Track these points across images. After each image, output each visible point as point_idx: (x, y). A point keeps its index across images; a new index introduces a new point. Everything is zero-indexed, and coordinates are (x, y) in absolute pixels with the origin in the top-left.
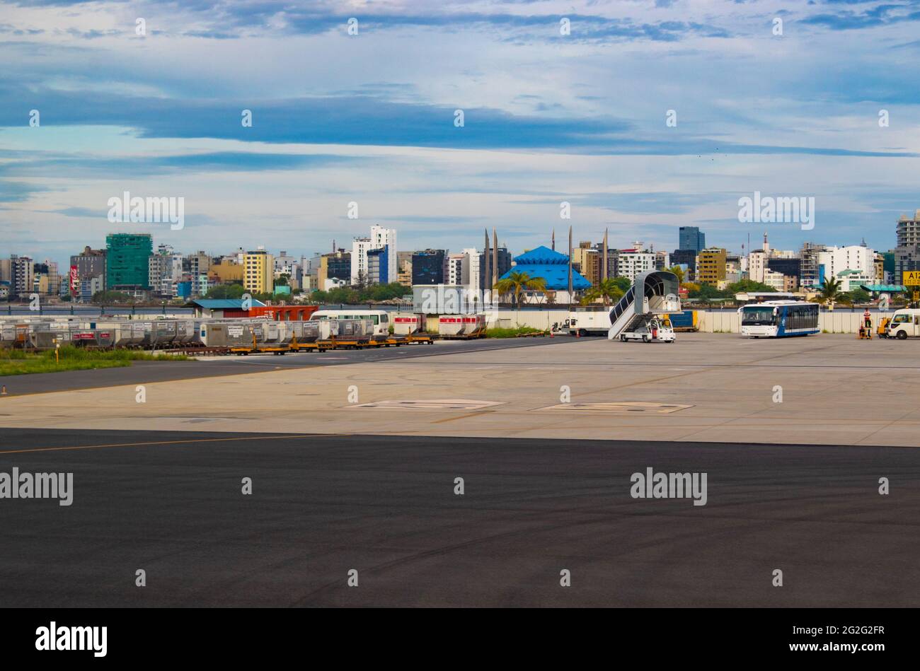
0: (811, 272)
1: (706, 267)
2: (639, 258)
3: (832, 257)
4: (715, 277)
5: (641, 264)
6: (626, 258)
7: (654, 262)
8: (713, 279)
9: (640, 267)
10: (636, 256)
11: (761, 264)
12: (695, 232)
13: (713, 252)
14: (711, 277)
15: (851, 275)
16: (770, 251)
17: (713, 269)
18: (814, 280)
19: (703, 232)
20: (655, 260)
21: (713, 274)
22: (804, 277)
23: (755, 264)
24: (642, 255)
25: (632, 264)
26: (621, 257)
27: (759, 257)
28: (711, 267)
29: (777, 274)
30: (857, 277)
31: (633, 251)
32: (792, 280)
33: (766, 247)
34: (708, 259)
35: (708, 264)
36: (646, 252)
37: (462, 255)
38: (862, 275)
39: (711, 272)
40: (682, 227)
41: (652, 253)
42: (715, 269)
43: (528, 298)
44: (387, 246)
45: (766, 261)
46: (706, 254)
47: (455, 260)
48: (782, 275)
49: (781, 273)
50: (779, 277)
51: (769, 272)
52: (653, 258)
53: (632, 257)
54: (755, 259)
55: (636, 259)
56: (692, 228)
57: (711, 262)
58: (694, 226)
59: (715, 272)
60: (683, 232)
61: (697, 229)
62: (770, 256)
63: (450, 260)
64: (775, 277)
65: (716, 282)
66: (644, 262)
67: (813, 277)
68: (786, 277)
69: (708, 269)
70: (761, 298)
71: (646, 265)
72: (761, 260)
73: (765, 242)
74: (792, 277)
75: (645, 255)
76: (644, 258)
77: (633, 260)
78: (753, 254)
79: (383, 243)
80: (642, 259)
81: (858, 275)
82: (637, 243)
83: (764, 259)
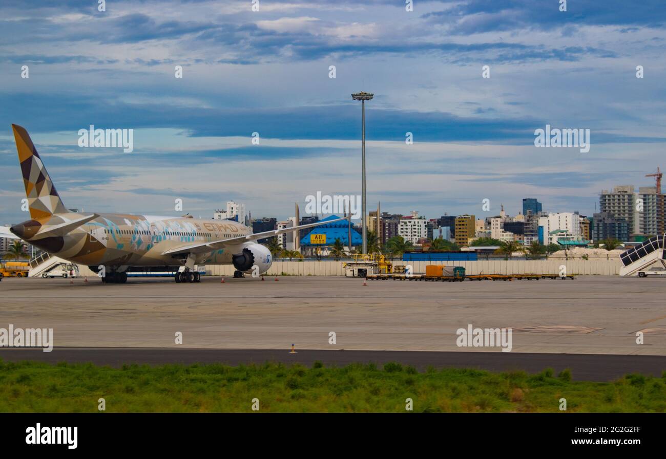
0: (532, 232)
1: (460, 229)
2: (415, 222)
3: (549, 221)
4: (466, 235)
5: (416, 227)
6: (405, 223)
7: (426, 226)
8: (465, 237)
9: (415, 229)
10: (413, 221)
11: (499, 226)
12: (534, 202)
13: (465, 218)
14: (463, 236)
15: (560, 233)
16: (506, 217)
17: (465, 230)
18: (533, 237)
19: (540, 202)
20: (426, 224)
21: (465, 234)
22: (526, 235)
23: (495, 226)
24: (416, 221)
25: (410, 227)
26: (403, 222)
27: (497, 221)
28: (463, 228)
29: (508, 233)
30: (564, 235)
31: (410, 218)
32: (520, 237)
33: (503, 214)
34: (461, 223)
35: (461, 227)
36: (420, 218)
37: (287, 222)
38: (568, 233)
39: (464, 232)
40: (525, 198)
41: (424, 219)
42: (466, 230)
43: (322, 252)
44: (237, 216)
45: (502, 224)
46: (460, 220)
47: (282, 225)
48: (512, 234)
49: (512, 232)
50: (510, 235)
51: (503, 232)
52: (425, 222)
53: (410, 222)
54: (495, 223)
55: (413, 223)
56: (532, 199)
57: (463, 225)
58: (534, 198)
59: (466, 232)
60: (525, 202)
61: (536, 200)
62: (505, 220)
63: (279, 225)
64: (506, 235)
65: (467, 239)
66: (418, 226)
67: (532, 235)
68: (516, 235)
69: (462, 230)
70: (479, 251)
71: (419, 228)
72: (499, 223)
73: (502, 211)
74: (520, 235)
75: (419, 220)
76: (418, 222)
77: (410, 224)
78: (494, 219)
79: (235, 213)
80: (416, 224)
81: (565, 233)
82: (414, 212)
83: (501, 222)
